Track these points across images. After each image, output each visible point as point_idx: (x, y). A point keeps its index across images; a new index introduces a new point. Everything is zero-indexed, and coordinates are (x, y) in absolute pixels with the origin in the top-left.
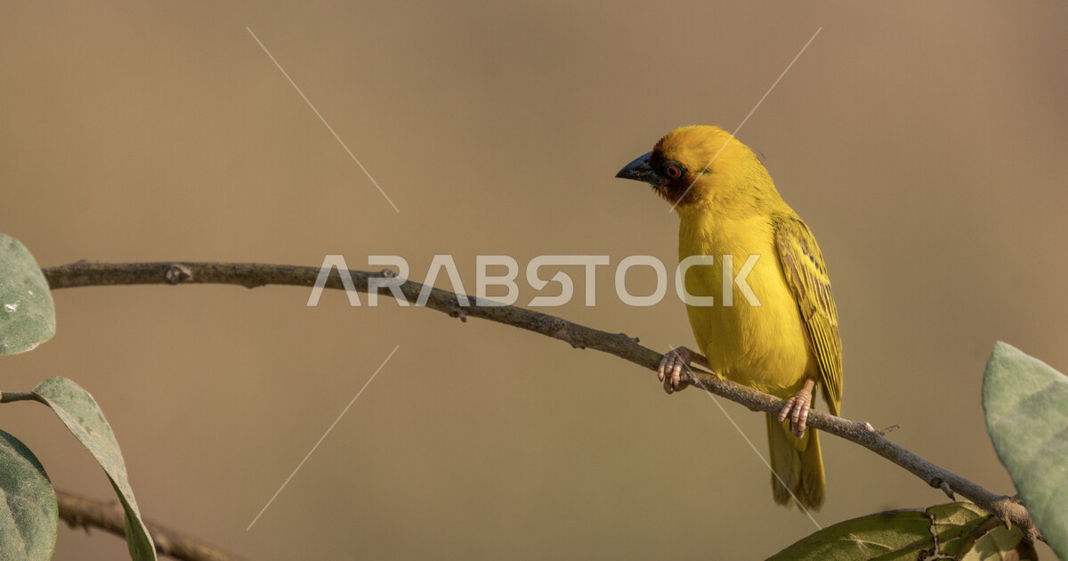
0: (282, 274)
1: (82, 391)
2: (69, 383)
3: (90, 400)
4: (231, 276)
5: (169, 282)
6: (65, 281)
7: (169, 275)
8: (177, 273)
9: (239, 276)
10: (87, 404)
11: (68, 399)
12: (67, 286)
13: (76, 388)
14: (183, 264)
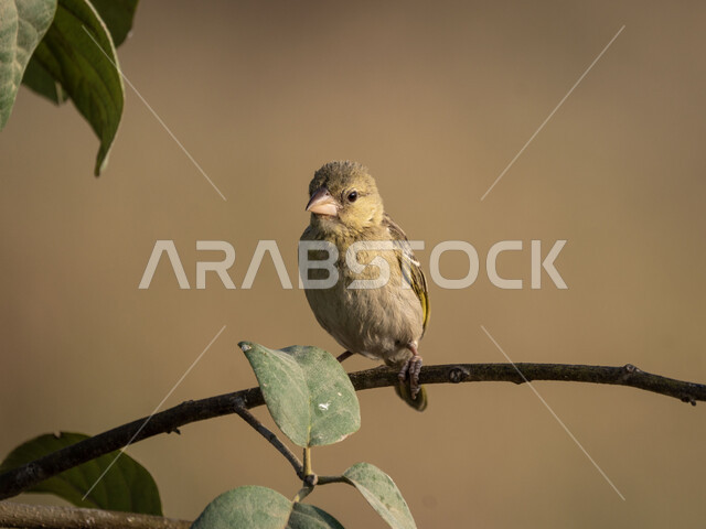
0: (544, 371)
1: (383, 474)
2: (372, 468)
3: (390, 482)
4: (502, 374)
5: (453, 381)
6: (368, 383)
7: (453, 375)
8: (459, 374)
9: (509, 374)
10: (387, 485)
11: (371, 481)
12: (370, 387)
13: (378, 472)
14: (463, 365)
